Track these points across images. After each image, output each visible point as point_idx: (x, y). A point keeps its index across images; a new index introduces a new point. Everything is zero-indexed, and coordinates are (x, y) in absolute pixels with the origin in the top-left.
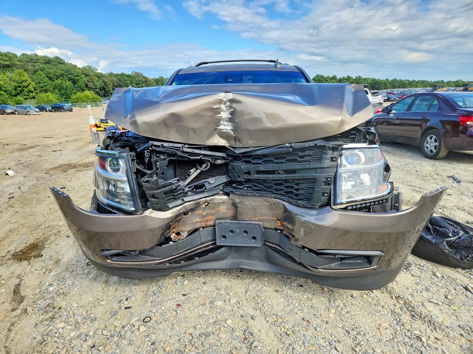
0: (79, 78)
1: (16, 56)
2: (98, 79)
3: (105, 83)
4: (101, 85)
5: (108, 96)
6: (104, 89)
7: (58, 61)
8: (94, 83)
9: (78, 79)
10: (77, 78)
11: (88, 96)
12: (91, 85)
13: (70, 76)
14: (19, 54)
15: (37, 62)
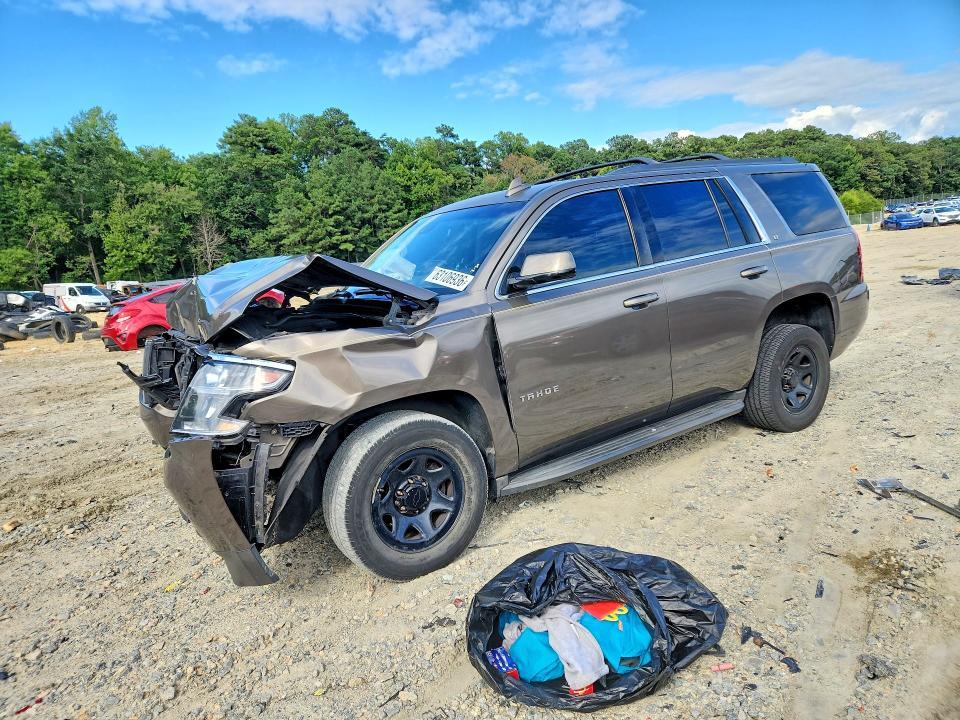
0: (847, 163)
1: (734, 140)
2: (893, 159)
3: (910, 165)
4: (900, 170)
5: (915, 194)
6: (907, 179)
7: (810, 134)
8: (884, 169)
9: (845, 167)
10: (843, 164)
11: (851, 201)
12: (874, 174)
13: (829, 162)
14: (740, 136)
15: (768, 146)
